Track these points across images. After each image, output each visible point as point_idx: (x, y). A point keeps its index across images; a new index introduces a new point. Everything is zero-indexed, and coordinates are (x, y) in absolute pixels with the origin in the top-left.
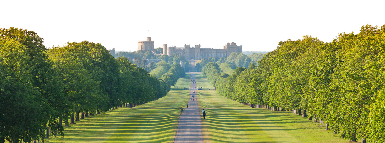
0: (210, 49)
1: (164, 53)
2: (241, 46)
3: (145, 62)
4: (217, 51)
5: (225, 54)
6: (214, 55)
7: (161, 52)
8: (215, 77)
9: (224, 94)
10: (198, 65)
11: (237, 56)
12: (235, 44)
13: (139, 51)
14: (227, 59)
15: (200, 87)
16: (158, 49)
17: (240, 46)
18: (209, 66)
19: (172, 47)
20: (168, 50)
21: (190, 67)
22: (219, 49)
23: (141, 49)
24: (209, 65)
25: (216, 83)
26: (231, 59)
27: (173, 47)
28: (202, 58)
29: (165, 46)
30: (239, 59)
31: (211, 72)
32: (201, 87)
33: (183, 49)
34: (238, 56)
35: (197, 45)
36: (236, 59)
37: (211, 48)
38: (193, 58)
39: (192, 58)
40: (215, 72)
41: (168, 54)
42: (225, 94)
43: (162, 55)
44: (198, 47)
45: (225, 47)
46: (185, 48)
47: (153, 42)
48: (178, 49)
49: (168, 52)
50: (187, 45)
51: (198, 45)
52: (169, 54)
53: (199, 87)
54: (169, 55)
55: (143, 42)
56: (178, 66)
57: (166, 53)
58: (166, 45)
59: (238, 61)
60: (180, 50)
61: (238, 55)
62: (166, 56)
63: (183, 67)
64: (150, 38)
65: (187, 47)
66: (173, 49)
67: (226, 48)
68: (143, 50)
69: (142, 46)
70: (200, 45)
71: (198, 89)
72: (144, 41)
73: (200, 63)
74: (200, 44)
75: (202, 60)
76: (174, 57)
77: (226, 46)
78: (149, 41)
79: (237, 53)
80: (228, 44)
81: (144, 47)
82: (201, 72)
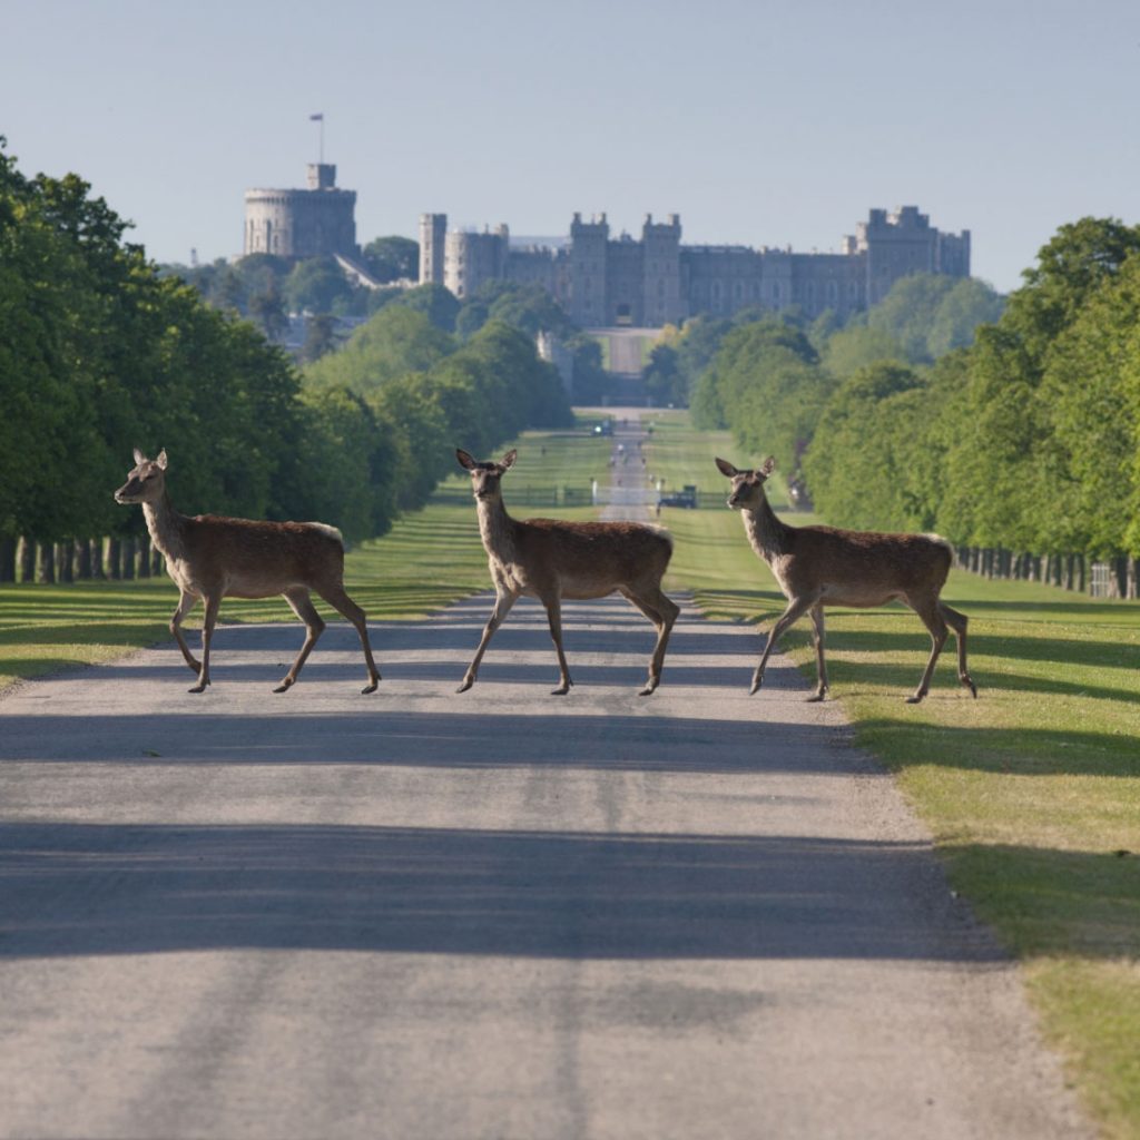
0: (745, 255)
1: (427, 274)
2: (966, 234)
3: (273, 317)
4: (801, 268)
5: (852, 289)
6: (776, 294)
7: (403, 267)
8: (799, 411)
9: (907, 509)
10: (663, 360)
11: (935, 300)
12: (922, 221)
13: (253, 262)
14: (870, 322)
15: (680, 489)
16: (387, 245)
17: (958, 234)
18: (745, 349)
19: (481, 230)
20: (452, 250)
21: (603, 372)
22: (812, 252)
23: (262, 247)
24: (746, 340)
25: (816, 449)
26: (900, 324)
27: (486, 236)
28: (693, 314)
29: (430, 227)
30: (950, 322)
31: (767, 390)
32: (690, 489)
33: (561, 252)
34: (948, 298)
35: (655, 222)
36: (932, 321)
37: (758, 247)
38: (626, 310)
39: (624, 310)
40: (791, 383)
41: (452, 283)
42: (917, 511)
43: (408, 284)
44: (663, 235)
45: (852, 241)
46: (569, 241)
47: (348, 199)
48: (522, 250)
49: (451, 268)
50: (586, 220)
51: (668, 221)
52: (461, 283)
53: (668, 488)
54: (460, 290)
55: (281, 196)
56: (516, 347)
57: (439, 271)
58: (439, 223)
59: (949, 337)
60: (535, 259)
61: (950, 289)
62: (438, 290)
63: (556, 369)
64: (327, 173)
65: (588, 234)
66: (488, 250)
67: (863, 246)
68: (280, 250)
69: (269, 224)
70: (682, 222)
71: (666, 502)
72: (289, 186)
73: (674, 345)
74: (676, 218)
75: (692, 326)
76: (491, 300)
77: (860, 234)
78: (320, 191)
79: (938, 282)
80: (878, 217)
81: (285, 232)
82: (686, 407)
